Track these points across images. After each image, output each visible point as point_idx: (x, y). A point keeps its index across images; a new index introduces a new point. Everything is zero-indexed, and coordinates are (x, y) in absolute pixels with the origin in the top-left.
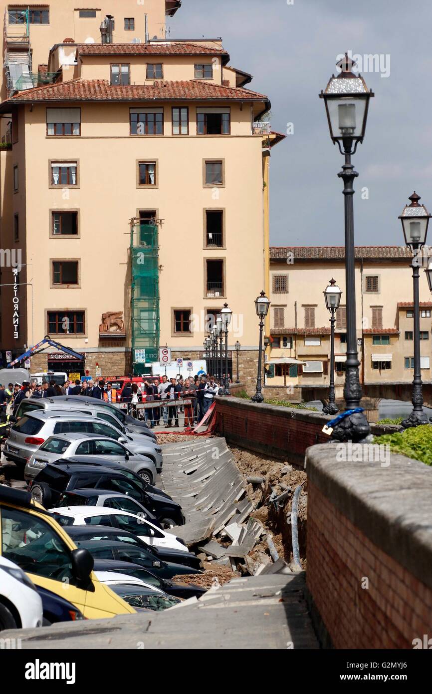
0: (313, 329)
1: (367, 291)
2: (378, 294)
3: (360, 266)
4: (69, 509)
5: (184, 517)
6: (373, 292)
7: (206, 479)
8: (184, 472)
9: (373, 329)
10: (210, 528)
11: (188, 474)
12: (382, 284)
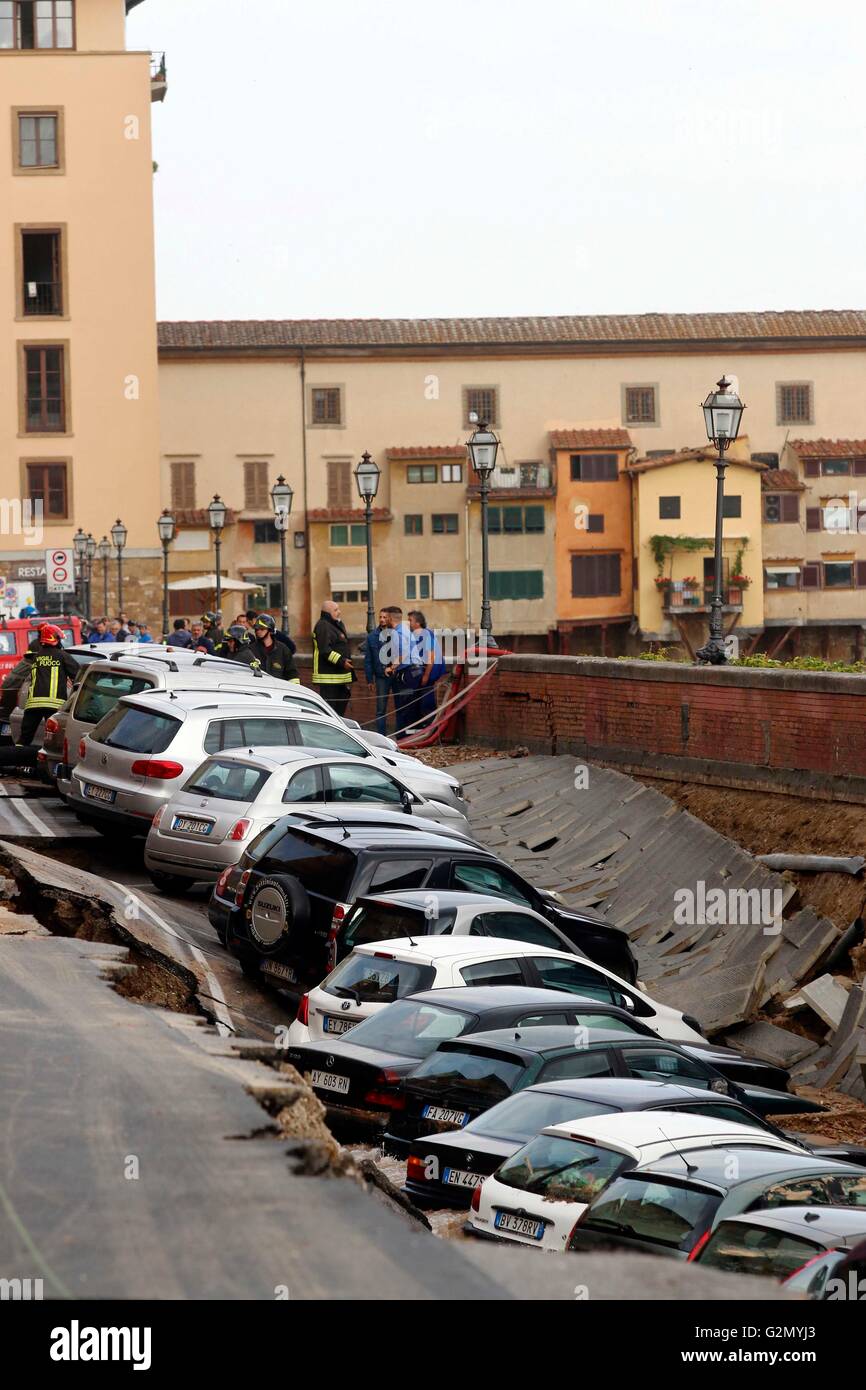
0: (192, 512)
1: (315, 422)
2: (340, 429)
3: (300, 364)
4: (413, 944)
5: (636, 961)
6: (331, 425)
7: (604, 861)
8: (523, 845)
9: (329, 510)
10: (757, 988)
11: (536, 849)
12: (350, 407)
